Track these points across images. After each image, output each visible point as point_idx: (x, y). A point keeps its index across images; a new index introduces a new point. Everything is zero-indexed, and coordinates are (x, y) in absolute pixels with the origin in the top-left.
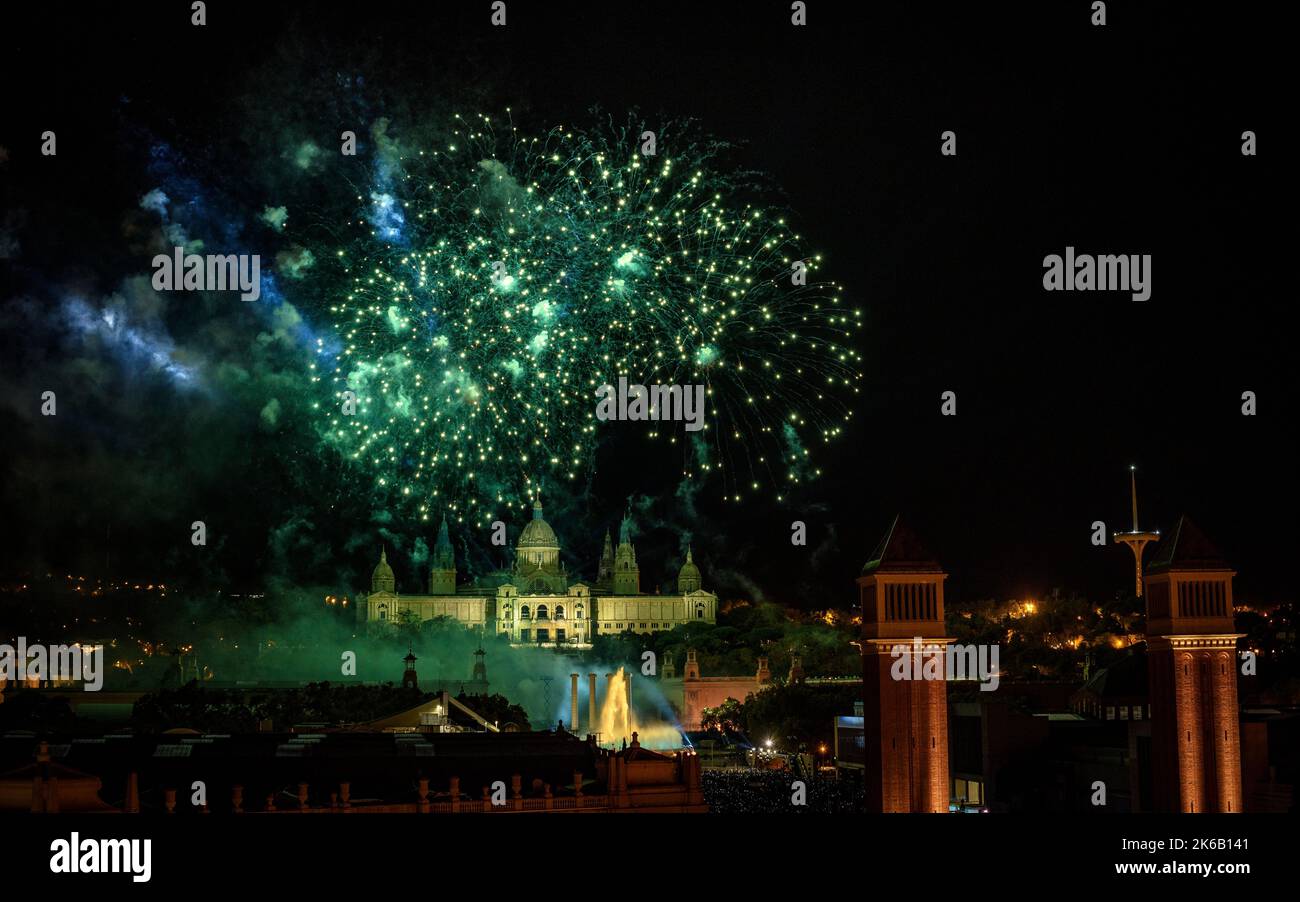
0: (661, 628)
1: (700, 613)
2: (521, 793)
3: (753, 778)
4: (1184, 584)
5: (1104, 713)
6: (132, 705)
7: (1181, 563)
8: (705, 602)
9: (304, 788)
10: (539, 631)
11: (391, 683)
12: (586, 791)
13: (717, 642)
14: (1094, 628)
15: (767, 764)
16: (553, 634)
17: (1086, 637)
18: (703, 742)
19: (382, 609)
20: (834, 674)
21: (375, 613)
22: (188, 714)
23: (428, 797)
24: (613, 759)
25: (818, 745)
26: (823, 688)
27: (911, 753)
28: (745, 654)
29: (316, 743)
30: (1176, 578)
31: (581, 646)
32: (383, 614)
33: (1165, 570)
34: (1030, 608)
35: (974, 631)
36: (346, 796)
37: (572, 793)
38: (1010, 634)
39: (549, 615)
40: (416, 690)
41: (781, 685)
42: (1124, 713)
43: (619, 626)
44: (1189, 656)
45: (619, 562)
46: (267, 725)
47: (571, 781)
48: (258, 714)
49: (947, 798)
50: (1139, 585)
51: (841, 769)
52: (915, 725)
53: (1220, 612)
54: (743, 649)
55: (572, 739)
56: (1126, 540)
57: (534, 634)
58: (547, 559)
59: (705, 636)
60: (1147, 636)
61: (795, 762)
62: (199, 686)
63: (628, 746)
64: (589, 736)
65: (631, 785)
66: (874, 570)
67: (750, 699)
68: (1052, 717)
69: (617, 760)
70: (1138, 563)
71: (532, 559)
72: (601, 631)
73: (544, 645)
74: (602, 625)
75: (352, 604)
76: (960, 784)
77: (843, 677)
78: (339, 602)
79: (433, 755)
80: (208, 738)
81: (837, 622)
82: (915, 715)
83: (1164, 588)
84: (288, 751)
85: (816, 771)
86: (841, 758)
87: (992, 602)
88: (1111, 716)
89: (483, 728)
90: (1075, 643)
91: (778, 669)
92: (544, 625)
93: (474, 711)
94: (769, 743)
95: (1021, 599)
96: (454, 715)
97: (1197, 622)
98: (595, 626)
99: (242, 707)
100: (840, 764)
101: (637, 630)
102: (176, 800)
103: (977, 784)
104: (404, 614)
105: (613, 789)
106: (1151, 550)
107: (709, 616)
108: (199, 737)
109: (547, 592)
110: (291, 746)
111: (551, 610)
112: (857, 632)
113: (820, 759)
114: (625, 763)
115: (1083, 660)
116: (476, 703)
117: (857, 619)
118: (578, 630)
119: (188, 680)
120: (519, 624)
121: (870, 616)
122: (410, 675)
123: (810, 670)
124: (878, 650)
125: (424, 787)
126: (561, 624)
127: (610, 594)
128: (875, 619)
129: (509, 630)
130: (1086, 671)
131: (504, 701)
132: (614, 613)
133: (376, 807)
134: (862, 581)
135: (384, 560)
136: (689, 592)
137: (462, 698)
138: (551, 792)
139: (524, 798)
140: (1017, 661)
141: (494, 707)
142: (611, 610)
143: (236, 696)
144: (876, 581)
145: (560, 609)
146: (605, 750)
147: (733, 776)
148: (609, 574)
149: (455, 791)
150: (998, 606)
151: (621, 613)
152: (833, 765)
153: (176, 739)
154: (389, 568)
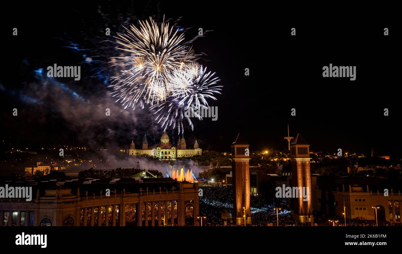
0: (190, 156)
1: (198, 153)
2: (161, 190)
3: (209, 187)
4: (299, 148)
5: (282, 175)
6: (78, 173)
7: (298, 143)
8: (200, 151)
9: (115, 190)
10: (165, 157)
11: (134, 168)
12: (175, 190)
13: (202, 159)
14: (280, 156)
15: (212, 184)
16: (168, 157)
17: (278, 158)
18: (199, 180)
19: (133, 152)
20: (226, 166)
21: (131, 153)
22: (91, 175)
23: (142, 191)
24: (180, 183)
25: (223, 180)
26: (224, 169)
27: (242, 182)
28: (208, 161)
29: (118, 181)
30: (297, 146)
31: (174, 160)
32: (132, 153)
33: (295, 144)
34: (266, 152)
35: (255, 157)
36: (124, 192)
37: (172, 190)
38: (262, 157)
39: (167, 153)
40: (140, 170)
41: (215, 168)
42: (286, 174)
43: (182, 156)
44: (300, 163)
45: (181, 143)
46: (108, 177)
47: (172, 188)
48: (106, 175)
49: (249, 192)
50: (289, 148)
51: (227, 185)
52: (243, 176)
53: (307, 153)
54: (207, 160)
55: (171, 179)
56: (287, 138)
57: (164, 157)
58: (167, 142)
59: (199, 158)
60: (291, 158)
61: (218, 184)
62: (93, 169)
63: (183, 180)
64: (175, 179)
65: (184, 189)
66: (234, 144)
67: (209, 170)
68: (271, 175)
69: (181, 184)
70: (289, 143)
71: (164, 142)
72: (178, 157)
73: (166, 160)
74: (178, 156)
75: (126, 151)
76: (252, 189)
77: (228, 166)
78: (123, 151)
79: (143, 183)
80: (95, 180)
81: (227, 155)
82: (243, 174)
83: (295, 148)
84: (112, 182)
85: (222, 186)
86: (227, 183)
87: (259, 151)
88: (283, 175)
89: (153, 177)
90: (276, 160)
91: (215, 165)
92: (166, 156)
93: (152, 173)
94: (213, 180)
95: (264, 150)
96: (147, 174)
97: (301, 155)
98: (177, 156)
99: (102, 173)
100: (227, 184)
101: (185, 156)
102: (88, 193)
103: (255, 189)
104: (137, 153)
105: (180, 189)
106: (292, 141)
107: (200, 154)
108: (93, 180)
109: (167, 149)
110: (113, 181)
111: (168, 152)
112: (231, 157)
113: (223, 183)
114: (183, 184)
115: (278, 163)
116: (152, 172)
117: (231, 154)
118: (173, 157)
119: (91, 168)
120: (161, 155)
121: (233, 154)
122: (138, 166)
123: (221, 165)
124: (235, 161)
125: (141, 190)
126: (170, 155)
127: (180, 149)
128: (235, 154)
129: (159, 157)
130: (278, 165)
131: (158, 171)
132: (181, 153)
133: (131, 194)
134: (232, 146)
135: (133, 142)
136: (196, 149)
137: (149, 171)
138: (167, 190)
139: (162, 191)
140: (264, 163)
141: (156, 172)
142: (180, 152)
143: (101, 171)
144: (235, 146)
145: (169, 152)
146: (179, 182)
147: (205, 187)
148: (180, 145)
149: (147, 190)
150: (260, 151)
151: (182, 153)
152: (226, 184)
153: (88, 180)
154: (134, 144)
